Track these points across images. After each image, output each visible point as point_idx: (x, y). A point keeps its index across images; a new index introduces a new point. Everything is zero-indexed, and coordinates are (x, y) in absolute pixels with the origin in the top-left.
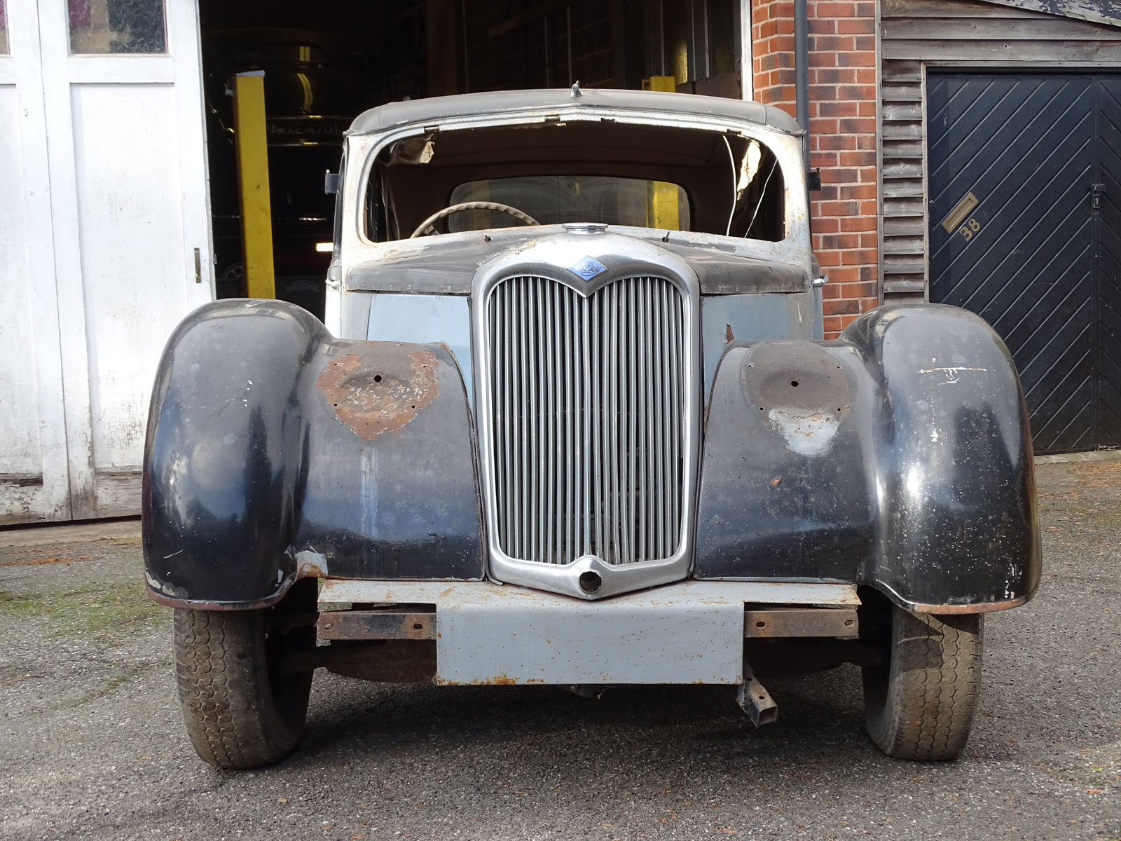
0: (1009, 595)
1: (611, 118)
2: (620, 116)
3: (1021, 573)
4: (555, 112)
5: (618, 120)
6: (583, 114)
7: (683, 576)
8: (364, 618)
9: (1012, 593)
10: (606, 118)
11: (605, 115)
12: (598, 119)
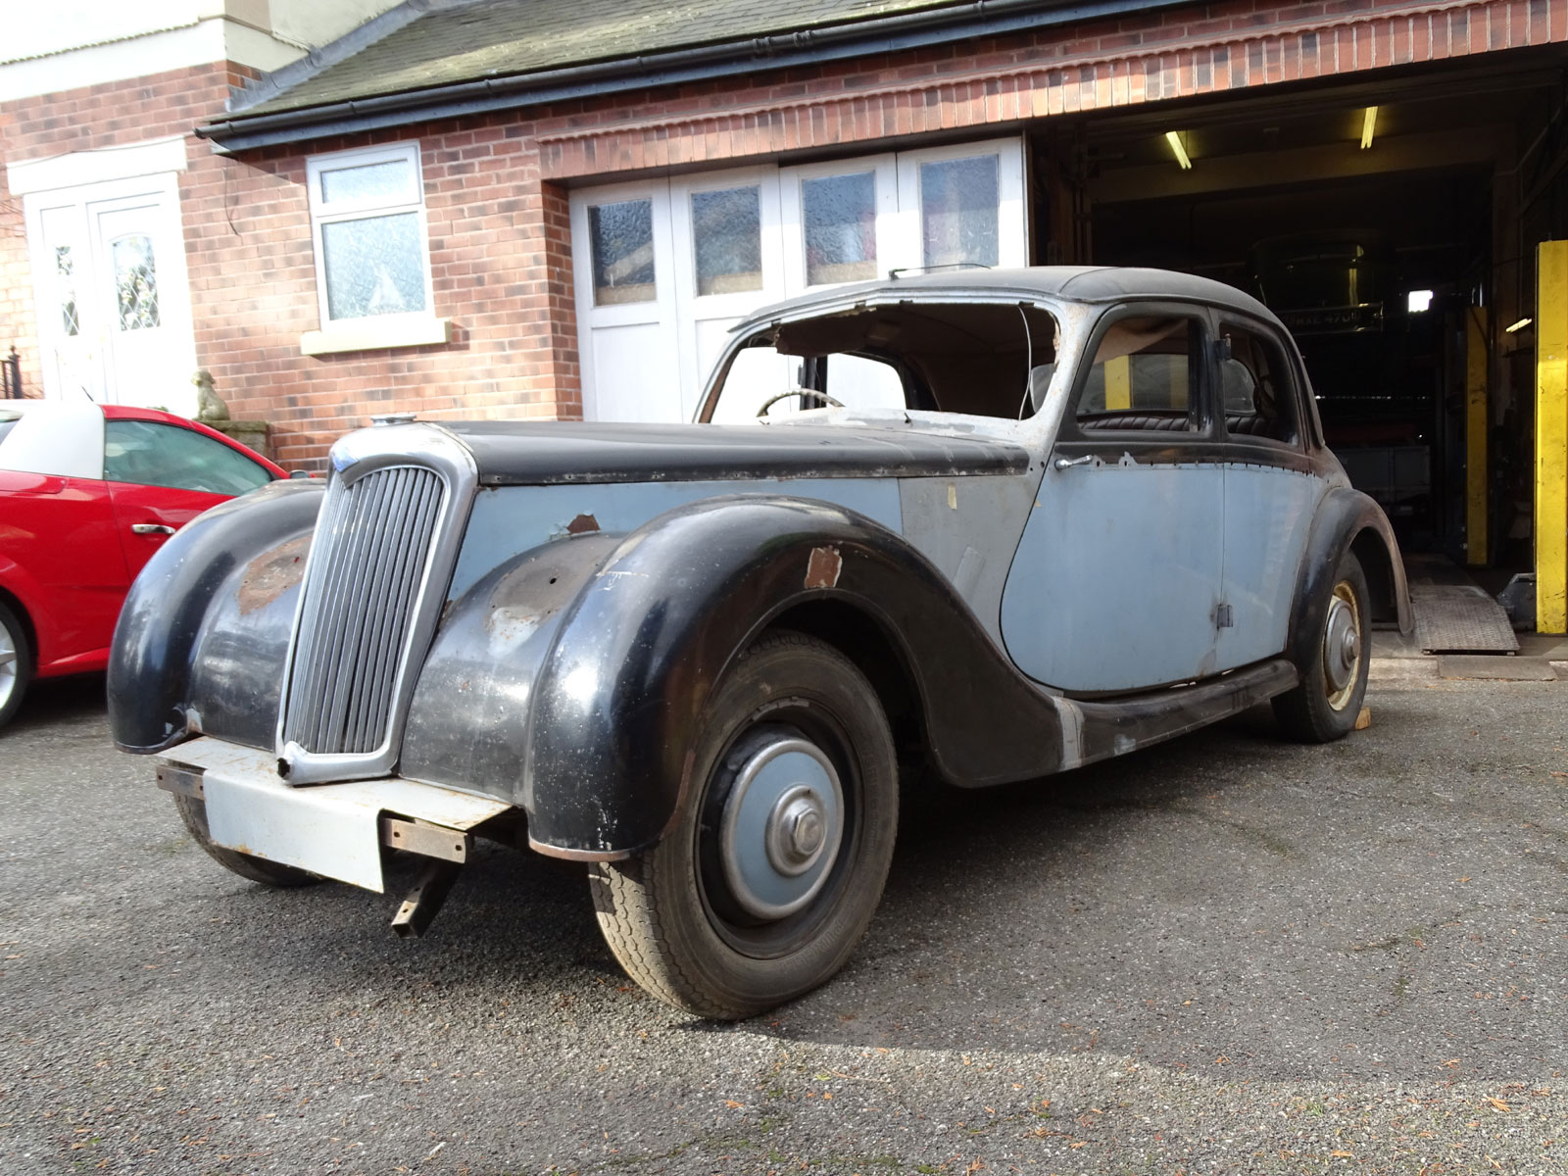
0: (605, 845)
1: (909, 300)
2: (917, 297)
3: (616, 822)
4: (862, 298)
5: (916, 301)
6: (884, 297)
7: (388, 772)
8: (176, 774)
9: (608, 843)
10: (906, 300)
11: (904, 297)
12: (896, 301)
